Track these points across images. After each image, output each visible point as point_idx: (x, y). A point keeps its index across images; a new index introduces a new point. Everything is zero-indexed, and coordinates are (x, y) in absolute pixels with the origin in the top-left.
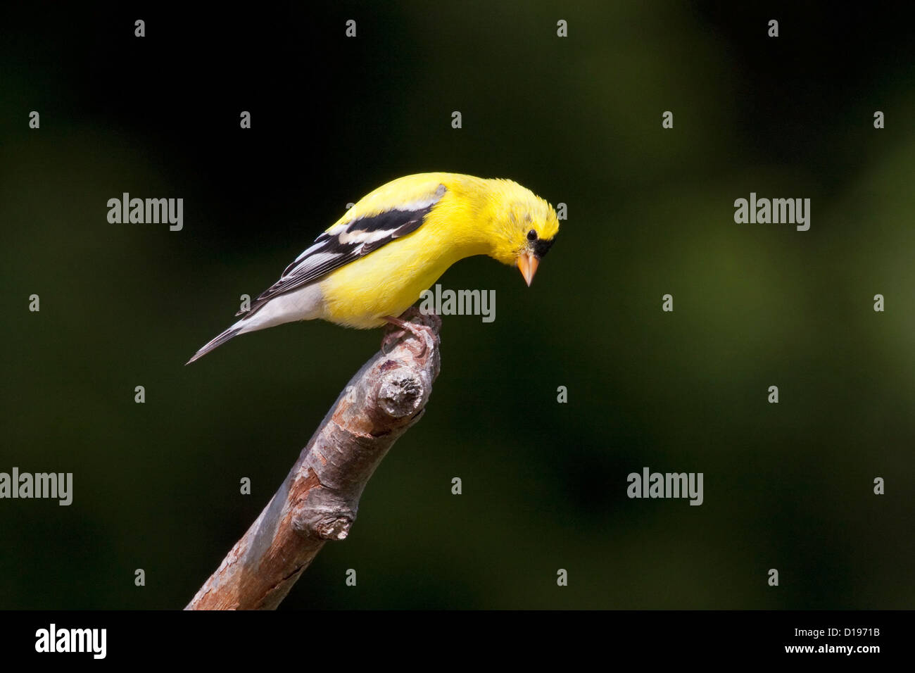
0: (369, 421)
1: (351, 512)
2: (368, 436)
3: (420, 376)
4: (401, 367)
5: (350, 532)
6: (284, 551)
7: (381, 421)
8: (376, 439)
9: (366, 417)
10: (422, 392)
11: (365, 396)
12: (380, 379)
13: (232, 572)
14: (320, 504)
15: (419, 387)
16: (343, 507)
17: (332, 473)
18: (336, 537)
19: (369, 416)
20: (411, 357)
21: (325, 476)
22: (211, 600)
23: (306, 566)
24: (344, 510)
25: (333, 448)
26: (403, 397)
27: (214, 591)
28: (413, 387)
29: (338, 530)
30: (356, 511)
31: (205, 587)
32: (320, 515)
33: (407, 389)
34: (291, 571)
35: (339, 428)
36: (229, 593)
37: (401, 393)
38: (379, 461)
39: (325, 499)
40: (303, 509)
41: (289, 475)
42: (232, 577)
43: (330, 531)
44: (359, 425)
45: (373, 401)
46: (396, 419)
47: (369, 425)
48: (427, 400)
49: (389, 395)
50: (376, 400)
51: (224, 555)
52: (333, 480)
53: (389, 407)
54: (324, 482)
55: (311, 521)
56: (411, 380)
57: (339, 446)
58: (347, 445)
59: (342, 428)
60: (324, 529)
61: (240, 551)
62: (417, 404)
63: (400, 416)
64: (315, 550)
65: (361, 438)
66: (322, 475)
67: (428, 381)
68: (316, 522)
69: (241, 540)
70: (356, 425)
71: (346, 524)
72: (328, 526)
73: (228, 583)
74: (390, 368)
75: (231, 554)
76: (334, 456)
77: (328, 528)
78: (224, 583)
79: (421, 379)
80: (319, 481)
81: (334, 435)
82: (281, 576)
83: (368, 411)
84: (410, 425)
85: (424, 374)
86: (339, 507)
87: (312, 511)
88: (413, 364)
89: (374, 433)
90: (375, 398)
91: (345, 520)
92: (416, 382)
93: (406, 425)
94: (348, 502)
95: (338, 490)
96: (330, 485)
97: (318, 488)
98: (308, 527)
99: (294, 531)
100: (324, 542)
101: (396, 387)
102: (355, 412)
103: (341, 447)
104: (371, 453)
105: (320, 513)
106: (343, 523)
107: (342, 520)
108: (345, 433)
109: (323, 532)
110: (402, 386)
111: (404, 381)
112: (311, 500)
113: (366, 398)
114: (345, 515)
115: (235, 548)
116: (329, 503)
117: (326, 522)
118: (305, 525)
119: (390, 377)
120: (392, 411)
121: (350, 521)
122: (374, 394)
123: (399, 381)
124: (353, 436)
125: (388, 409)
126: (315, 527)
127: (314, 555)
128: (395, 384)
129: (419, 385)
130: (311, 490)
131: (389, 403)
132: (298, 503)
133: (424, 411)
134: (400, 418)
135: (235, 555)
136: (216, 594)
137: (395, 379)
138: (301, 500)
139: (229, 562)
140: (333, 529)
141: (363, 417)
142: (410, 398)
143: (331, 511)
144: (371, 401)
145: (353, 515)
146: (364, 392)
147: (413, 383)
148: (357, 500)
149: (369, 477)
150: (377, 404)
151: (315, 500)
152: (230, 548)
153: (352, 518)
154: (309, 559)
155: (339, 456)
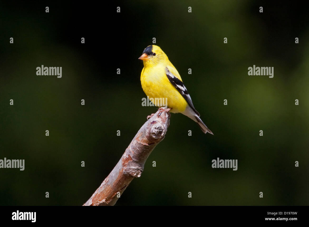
0: (147, 140)
1: (142, 168)
2: (147, 145)
3: (163, 126)
4: (157, 123)
5: (142, 175)
6: (121, 181)
7: (151, 140)
8: (150, 145)
9: (146, 139)
10: (164, 131)
11: (146, 132)
12: (151, 127)
13: (104, 187)
14: (132, 166)
15: (163, 129)
16: (139, 167)
17: (136, 156)
18: (137, 176)
19: (147, 138)
20: (161, 120)
21: (133, 157)
22: (98, 196)
23: (128, 186)
24: (139, 168)
25: (136, 148)
26: (158, 132)
27: (99, 193)
28: (161, 129)
29: (137, 174)
30: (143, 168)
31: (96, 192)
32: (132, 170)
33: (159, 130)
34: (123, 187)
35: (138, 142)
36: (103, 194)
37: (158, 131)
38: (151, 152)
39: (133, 164)
40: (127, 168)
41: (122, 157)
42: (104, 189)
43: (135, 175)
44: (144, 141)
45: (149, 134)
46: (156, 139)
47: (147, 141)
48: (166, 133)
49: (154, 132)
50: (150, 133)
51: (102, 182)
52: (136, 158)
53: (154, 135)
54: (133, 159)
55: (129, 171)
56: (160, 127)
57: (138, 148)
58: (140, 147)
59: (139, 142)
60: (133, 174)
61: (107, 181)
62: (162, 134)
63: (157, 138)
64: (130, 180)
65: (145, 145)
66: (132, 157)
67: (166, 127)
68: (131, 172)
69: (107, 177)
70: (143, 141)
71: (140, 172)
72: (134, 173)
73: (103, 191)
74: (154, 123)
75: (104, 182)
76: (136, 151)
77: (134, 174)
78: (102, 191)
79: (164, 127)
80: (132, 159)
81: (136, 144)
82: (120, 189)
83: (147, 137)
84: (160, 141)
85: (165, 125)
86: (138, 167)
87: (130, 168)
88: (161, 122)
89: (149, 144)
90: (149, 133)
91: (140, 171)
92: (162, 128)
93: (159, 141)
94: (141, 165)
95: (137, 161)
96: (135, 160)
97: (131, 161)
98: (128, 173)
99: (124, 174)
100: (133, 178)
101: (156, 129)
102: (143, 137)
103: (139, 148)
104: (148, 150)
105: (132, 169)
106: (139, 172)
107: (139, 171)
108: (140, 144)
109: (133, 175)
110: (158, 129)
111: (158, 127)
112: (129, 165)
113: (146, 133)
114: (140, 169)
115: (105, 180)
116: (135, 166)
117: (134, 171)
118: (127, 172)
119: (154, 126)
120: (154, 137)
121: (141, 171)
122: (149, 132)
123: (157, 127)
124: (142, 145)
125: (153, 136)
126: (130, 173)
127: (130, 182)
128: (156, 128)
129: (163, 128)
130: (129, 161)
131: (154, 134)
132: (125, 166)
133: (165, 137)
134: (157, 139)
135: (105, 182)
136: (99, 194)
137: (156, 127)
138: (126, 165)
139: (104, 184)
140: (136, 174)
141: (145, 139)
142: (160, 133)
143: (135, 168)
144: (148, 134)
145: (142, 169)
146: (146, 131)
147: (161, 128)
148: (143, 165)
149: (148, 157)
150: (150, 135)
151: (130, 165)
152: (104, 180)
153: (142, 170)
154: (129, 183)
155: (138, 151)
